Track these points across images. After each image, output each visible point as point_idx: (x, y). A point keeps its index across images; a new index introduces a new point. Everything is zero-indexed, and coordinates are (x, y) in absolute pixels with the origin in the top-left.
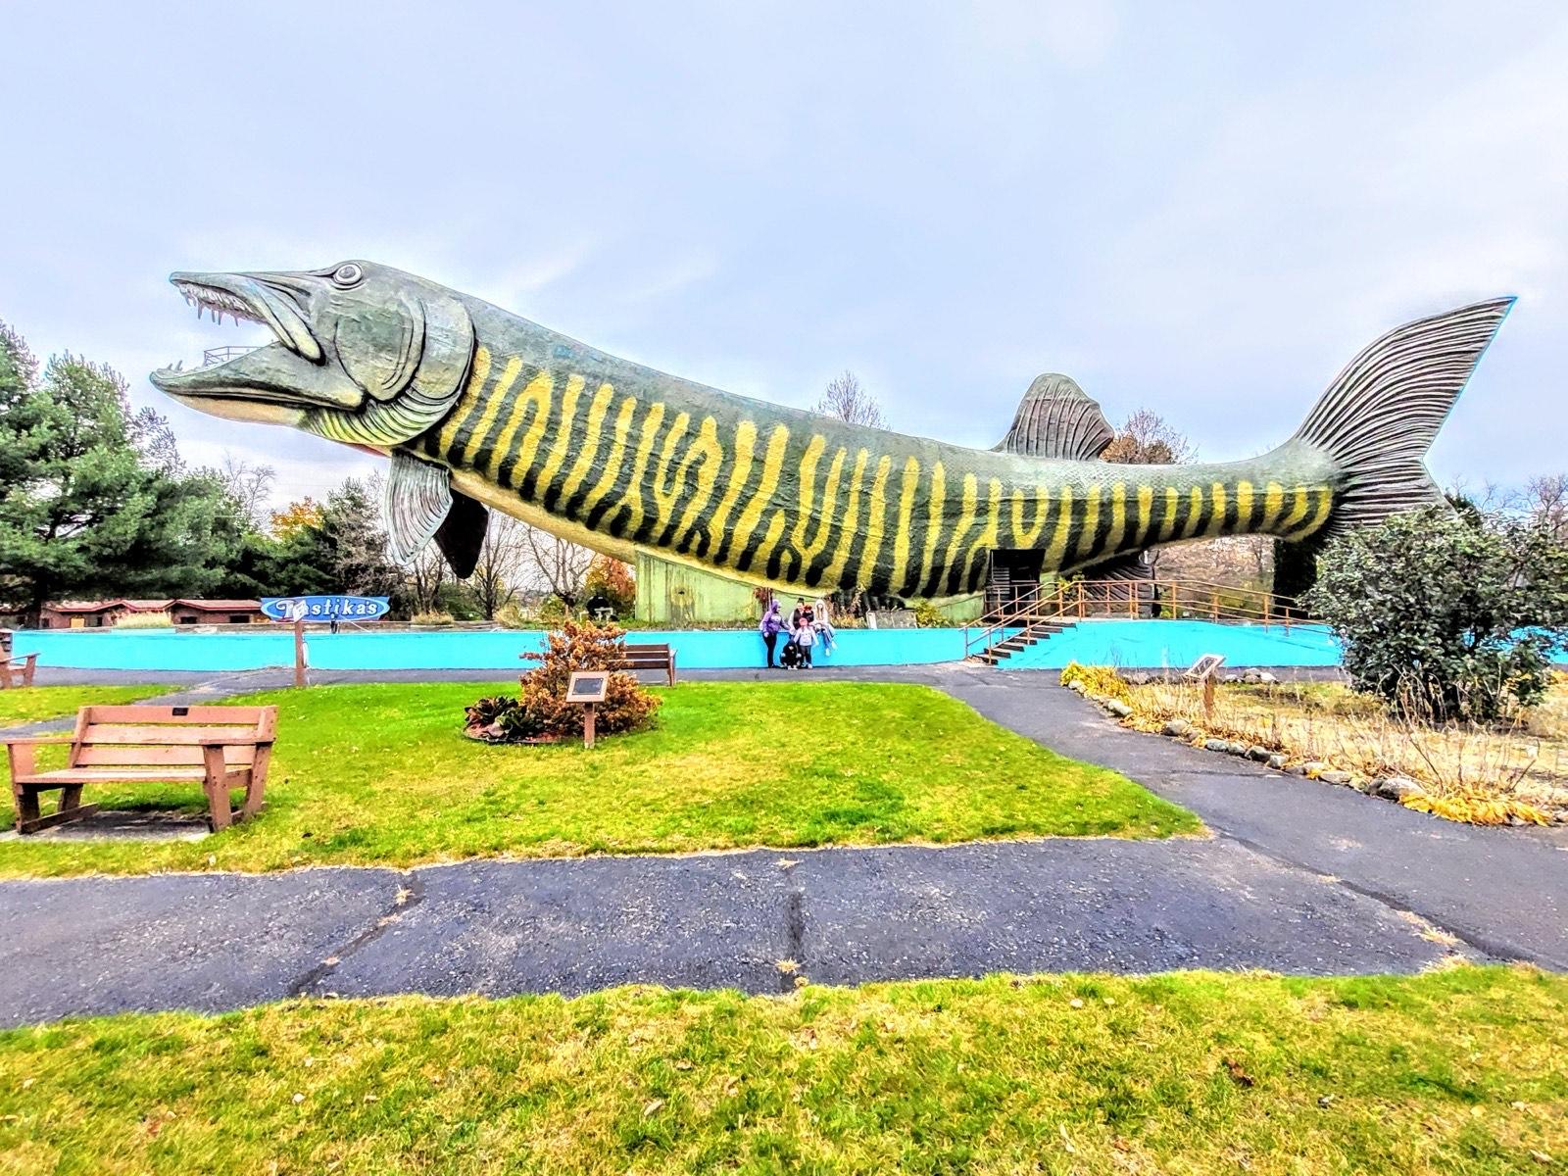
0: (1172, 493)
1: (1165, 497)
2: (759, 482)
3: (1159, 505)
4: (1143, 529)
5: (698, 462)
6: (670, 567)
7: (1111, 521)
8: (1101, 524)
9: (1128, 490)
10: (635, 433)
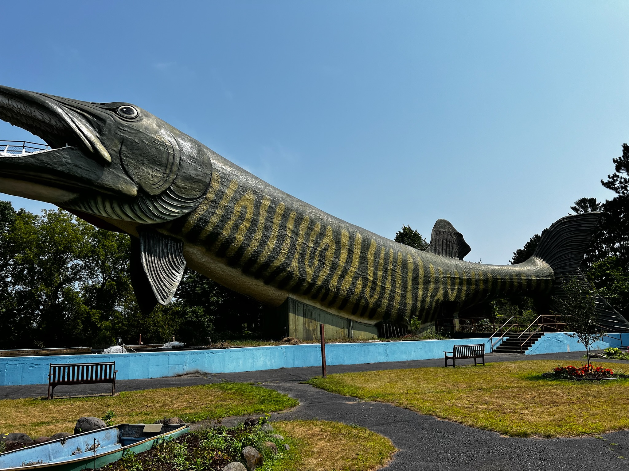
0: (499, 277)
1: (497, 279)
2: (351, 262)
3: (495, 282)
4: (489, 293)
5: (325, 250)
6: (305, 307)
7: (479, 289)
8: (475, 290)
9: (484, 275)
10: (295, 230)
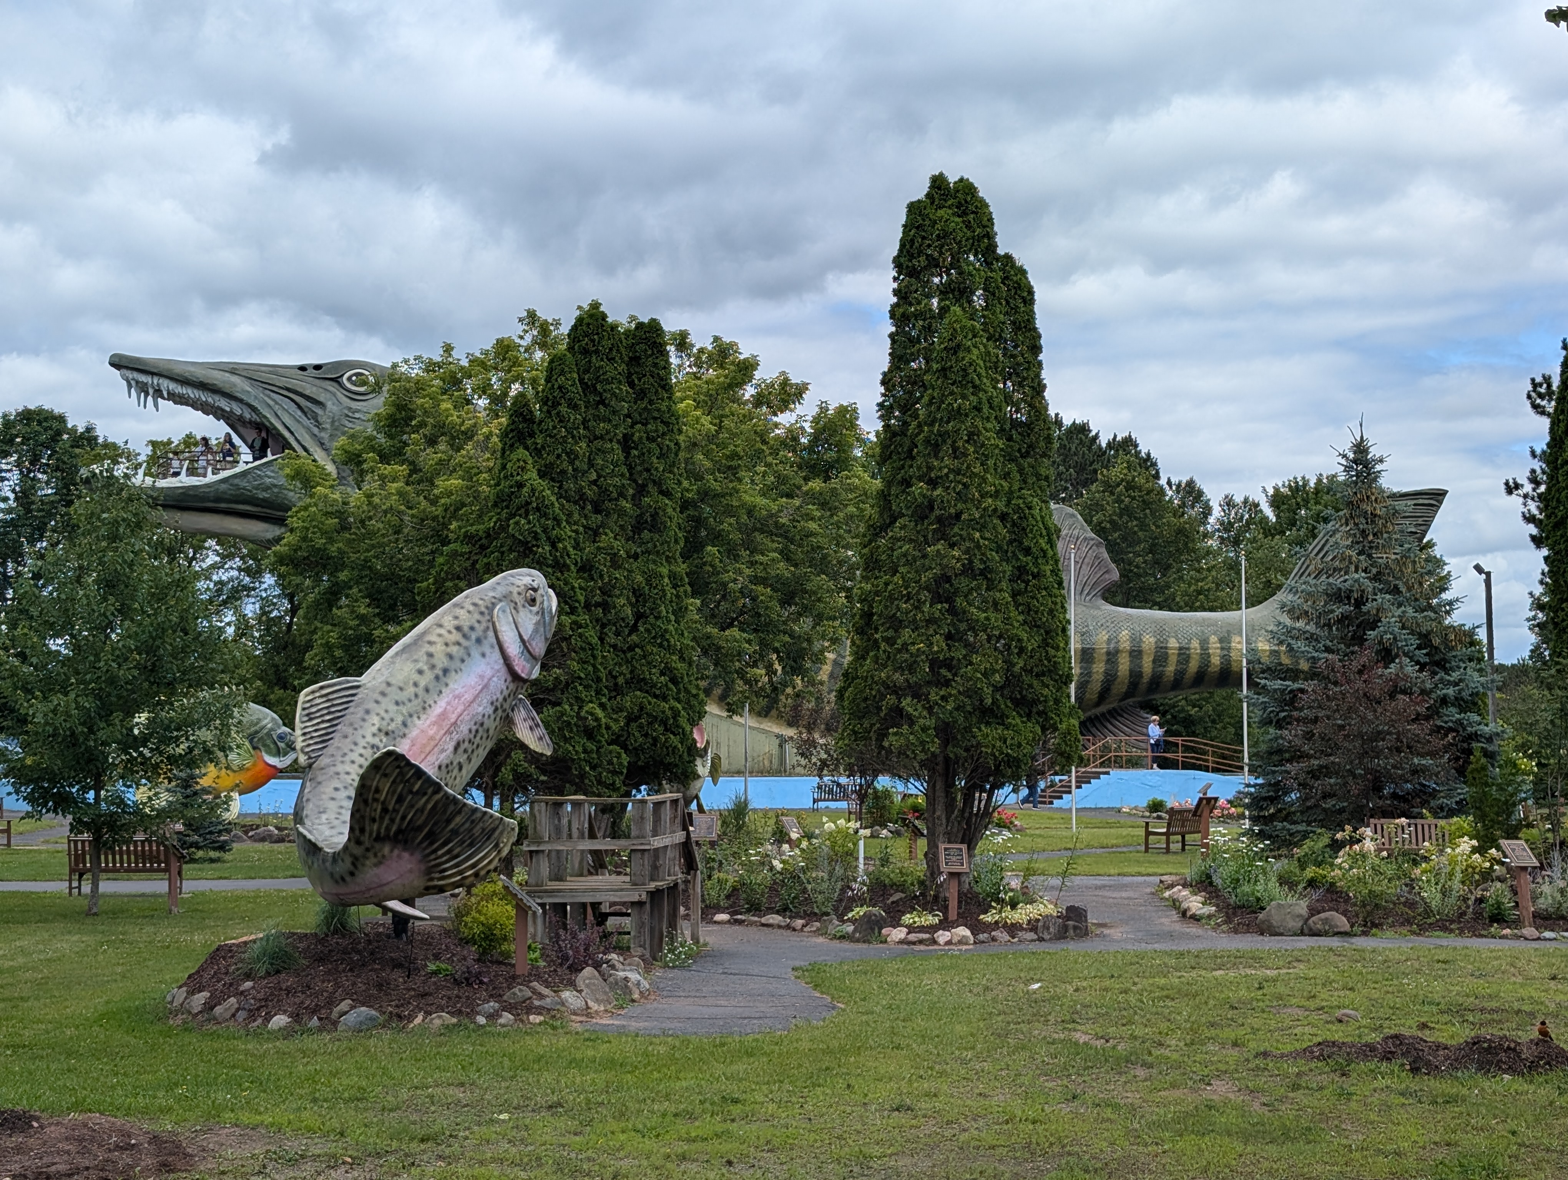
0: (1173, 643)
1: (1166, 648)
3: (1161, 656)
4: (1146, 679)
7: (1117, 671)
8: (1106, 673)
9: (1133, 639)
